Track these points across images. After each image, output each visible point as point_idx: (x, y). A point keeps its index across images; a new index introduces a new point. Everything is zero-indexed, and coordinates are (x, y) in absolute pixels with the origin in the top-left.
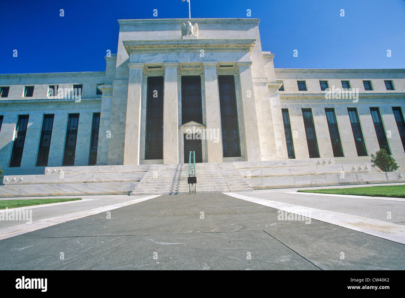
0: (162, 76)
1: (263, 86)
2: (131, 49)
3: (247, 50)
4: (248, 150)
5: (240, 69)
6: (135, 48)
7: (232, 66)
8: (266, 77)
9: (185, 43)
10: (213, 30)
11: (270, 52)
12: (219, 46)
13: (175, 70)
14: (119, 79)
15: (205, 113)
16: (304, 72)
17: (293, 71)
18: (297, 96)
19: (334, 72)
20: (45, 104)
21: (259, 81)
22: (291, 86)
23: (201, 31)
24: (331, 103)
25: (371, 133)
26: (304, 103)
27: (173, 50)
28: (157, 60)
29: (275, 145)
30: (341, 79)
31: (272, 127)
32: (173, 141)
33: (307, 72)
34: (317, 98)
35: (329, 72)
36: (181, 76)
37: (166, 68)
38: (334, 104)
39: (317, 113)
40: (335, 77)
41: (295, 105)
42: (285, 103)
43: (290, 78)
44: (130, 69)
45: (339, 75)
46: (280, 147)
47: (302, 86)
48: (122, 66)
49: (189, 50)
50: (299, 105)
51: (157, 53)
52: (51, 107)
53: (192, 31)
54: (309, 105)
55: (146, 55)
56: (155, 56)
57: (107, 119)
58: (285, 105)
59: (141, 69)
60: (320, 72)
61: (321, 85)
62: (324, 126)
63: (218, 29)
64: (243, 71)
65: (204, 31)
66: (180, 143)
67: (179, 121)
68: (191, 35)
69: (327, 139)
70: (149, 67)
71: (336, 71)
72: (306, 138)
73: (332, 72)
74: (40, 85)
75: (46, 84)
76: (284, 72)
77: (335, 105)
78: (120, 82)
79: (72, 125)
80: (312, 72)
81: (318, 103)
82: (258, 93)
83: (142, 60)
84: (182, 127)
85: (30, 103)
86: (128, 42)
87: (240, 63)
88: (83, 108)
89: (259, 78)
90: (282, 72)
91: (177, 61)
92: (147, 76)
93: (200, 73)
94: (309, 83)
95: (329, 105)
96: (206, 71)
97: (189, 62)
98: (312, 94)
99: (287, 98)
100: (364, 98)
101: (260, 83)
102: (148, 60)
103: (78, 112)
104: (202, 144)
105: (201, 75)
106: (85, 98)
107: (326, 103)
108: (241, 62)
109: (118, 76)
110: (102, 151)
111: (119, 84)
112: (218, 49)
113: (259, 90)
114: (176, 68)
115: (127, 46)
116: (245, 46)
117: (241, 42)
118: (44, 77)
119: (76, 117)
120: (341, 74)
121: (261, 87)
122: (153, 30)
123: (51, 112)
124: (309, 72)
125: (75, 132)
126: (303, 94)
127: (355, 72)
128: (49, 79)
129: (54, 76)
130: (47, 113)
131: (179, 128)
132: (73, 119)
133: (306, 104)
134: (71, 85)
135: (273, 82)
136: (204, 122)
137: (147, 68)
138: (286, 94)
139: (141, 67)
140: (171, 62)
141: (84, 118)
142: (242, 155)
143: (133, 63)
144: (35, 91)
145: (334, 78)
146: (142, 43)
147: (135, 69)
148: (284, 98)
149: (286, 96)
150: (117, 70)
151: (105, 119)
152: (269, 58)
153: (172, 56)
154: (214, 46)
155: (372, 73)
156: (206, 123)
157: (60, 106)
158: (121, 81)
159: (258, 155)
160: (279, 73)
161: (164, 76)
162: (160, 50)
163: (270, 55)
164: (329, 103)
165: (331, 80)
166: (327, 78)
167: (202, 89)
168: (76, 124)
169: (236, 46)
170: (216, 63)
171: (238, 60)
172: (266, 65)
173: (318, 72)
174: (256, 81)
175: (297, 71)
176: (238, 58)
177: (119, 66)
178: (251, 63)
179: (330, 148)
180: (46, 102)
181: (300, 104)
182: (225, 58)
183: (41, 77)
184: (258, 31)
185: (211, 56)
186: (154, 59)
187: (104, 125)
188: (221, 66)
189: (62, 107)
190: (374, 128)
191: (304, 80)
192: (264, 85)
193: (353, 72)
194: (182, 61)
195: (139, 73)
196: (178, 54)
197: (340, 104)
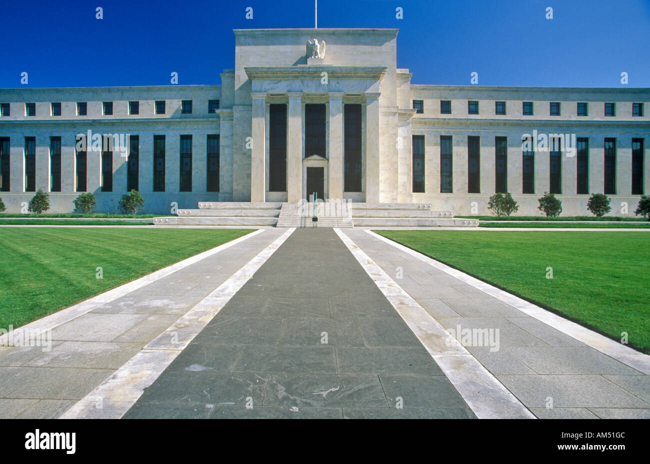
0: (285, 103)
1: (392, 117)
2: (252, 76)
3: (377, 79)
4: (367, 188)
5: (368, 101)
6: (257, 74)
7: (360, 95)
8: (397, 105)
9: (311, 70)
10: (343, 44)
11: (408, 70)
12: (347, 73)
13: (299, 102)
14: (239, 105)
15: (329, 146)
16: (451, 90)
17: (438, 88)
18: (437, 120)
19: (489, 91)
20: (154, 124)
21: (389, 111)
22: (432, 107)
23: (328, 46)
24: (477, 131)
25: (517, 168)
26: (444, 130)
27: (297, 77)
28: (281, 88)
29: (397, 182)
30: (496, 99)
31: (397, 163)
32: (297, 176)
33: (454, 90)
34: (461, 124)
35: (482, 90)
36: (305, 104)
37: (290, 98)
38: (479, 132)
39: (458, 142)
40: (489, 96)
41: (433, 131)
42: (422, 128)
43: (432, 98)
44: (253, 98)
45: (494, 94)
46: (405, 182)
47: (446, 107)
48: (241, 88)
49: (314, 77)
50: (437, 131)
51: (280, 81)
52: (160, 127)
53: (318, 51)
54: (450, 131)
55: (269, 82)
56: (279, 84)
57: (228, 147)
58: (422, 131)
59: (264, 98)
60: (471, 90)
61: (471, 106)
62: (464, 158)
63: (348, 43)
64: (371, 103)
65: (331, 46)
66: (303, 177)
67: (302, 154)
68: (317, 57)
69: (463, 173)
70: (271, 95)
71: (491, 89)
72: (440, 170)
73: (486, 90)
74: (145, 101)
75: (151, 99)
76: (426, 89)
77: (481, 133)
78: (241, 108)
79: (185, 147)
80: (461, 90)
81: (461, 130)
82: (386, 124)
83: (265, 89)
84: (305, 161)
85: (137, 122)
86: (250, 68)
87: (367, 94)
88: (195, 129)
89: (389, 107)
90: (423, 89)
91: (302, 91)
92: (269, 104)
93: (326, 102)
94: (455, 104)
95: (475, 132)
96: (331, 103)
97: (313, 92)
98: (456, 119)
99: (425, 123)
100: (518, 125)
101: (390, 112)
102: (271, 89)
103: (191, 134)
104: (325, 178)
105: (326, 104)
106: (196, 118)
107: (471, 130)
108: (369, 94)
109: (237, 101)
110: (225, 180)
111: (240, 111)
112: (345, 77)
113: (388, 121)
114: (300, 98)
115: (248, 73)
116: (375, 74)
117: (371, 70)
118: (148, 90)
119: (188, 139)
120: (498, 93)
121: (391, 118)
122: (273, 44)
123: (161, 133)
124: (457, 90)
125: (190, 156)
126: (445, 119)
127: (516, 91)
128: (154, 93)
129: (160, 90)
130: (157, 134)
131: (302, 162)
132: (185, 141)
133: (447, 130)
134: (179, 101)
135: (405, 110)
136: (327, 156)
137: (269, 95)
138: (424, 118)
139: (264, 97)
140: (295, 92)
141: (198, 140)
142: (362, 191)
143: (256, 92)
144: (141, 108)
145: (488, 99)
146: (265, 70)
147: (258, 98)
148: (421, 123)
149: (423, 121)
150: (236, 93)
151: (225, 147)
152: (405, 78)
153: (297, 84)
154: (341, 73)
155: (537, 92)
156: (329, 157)
157: (170, 127)
158: (241, 106)
159: (376, 193)
160: (420, 90)
161: (287, 104)
162: (284, 77)
163: (407, 74)
164: (474, 130)
165: (484, 101)
166: (477, 99)
167: (327, 120)
168: (189, 147)
169: (365, 73)
170: (342, 94)
171: (365, 90)
172: (402, 87)
173: (468, 90)
174: (386, 111)
175: (442, 88)
176: (366, 89)
177: (238, 89)
178: (379, 94)
179: (466, 183)
180: (155, 122)
181: (439, 130)
182: (351, 88)
183: (145, 91)
184: (395, 45)
185: (337, 85)
186: (278, 87)
187: (225, 153)
188: (347, 95)
189: (172, 127)
190: (522, 162)
191: (450, 100)
192: (394, 115)
193: (513, 91)
194: (306, 91)
195: (262, 103)
196: (303, 82)
197: (488, 132)
